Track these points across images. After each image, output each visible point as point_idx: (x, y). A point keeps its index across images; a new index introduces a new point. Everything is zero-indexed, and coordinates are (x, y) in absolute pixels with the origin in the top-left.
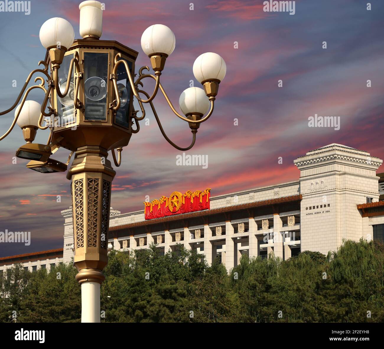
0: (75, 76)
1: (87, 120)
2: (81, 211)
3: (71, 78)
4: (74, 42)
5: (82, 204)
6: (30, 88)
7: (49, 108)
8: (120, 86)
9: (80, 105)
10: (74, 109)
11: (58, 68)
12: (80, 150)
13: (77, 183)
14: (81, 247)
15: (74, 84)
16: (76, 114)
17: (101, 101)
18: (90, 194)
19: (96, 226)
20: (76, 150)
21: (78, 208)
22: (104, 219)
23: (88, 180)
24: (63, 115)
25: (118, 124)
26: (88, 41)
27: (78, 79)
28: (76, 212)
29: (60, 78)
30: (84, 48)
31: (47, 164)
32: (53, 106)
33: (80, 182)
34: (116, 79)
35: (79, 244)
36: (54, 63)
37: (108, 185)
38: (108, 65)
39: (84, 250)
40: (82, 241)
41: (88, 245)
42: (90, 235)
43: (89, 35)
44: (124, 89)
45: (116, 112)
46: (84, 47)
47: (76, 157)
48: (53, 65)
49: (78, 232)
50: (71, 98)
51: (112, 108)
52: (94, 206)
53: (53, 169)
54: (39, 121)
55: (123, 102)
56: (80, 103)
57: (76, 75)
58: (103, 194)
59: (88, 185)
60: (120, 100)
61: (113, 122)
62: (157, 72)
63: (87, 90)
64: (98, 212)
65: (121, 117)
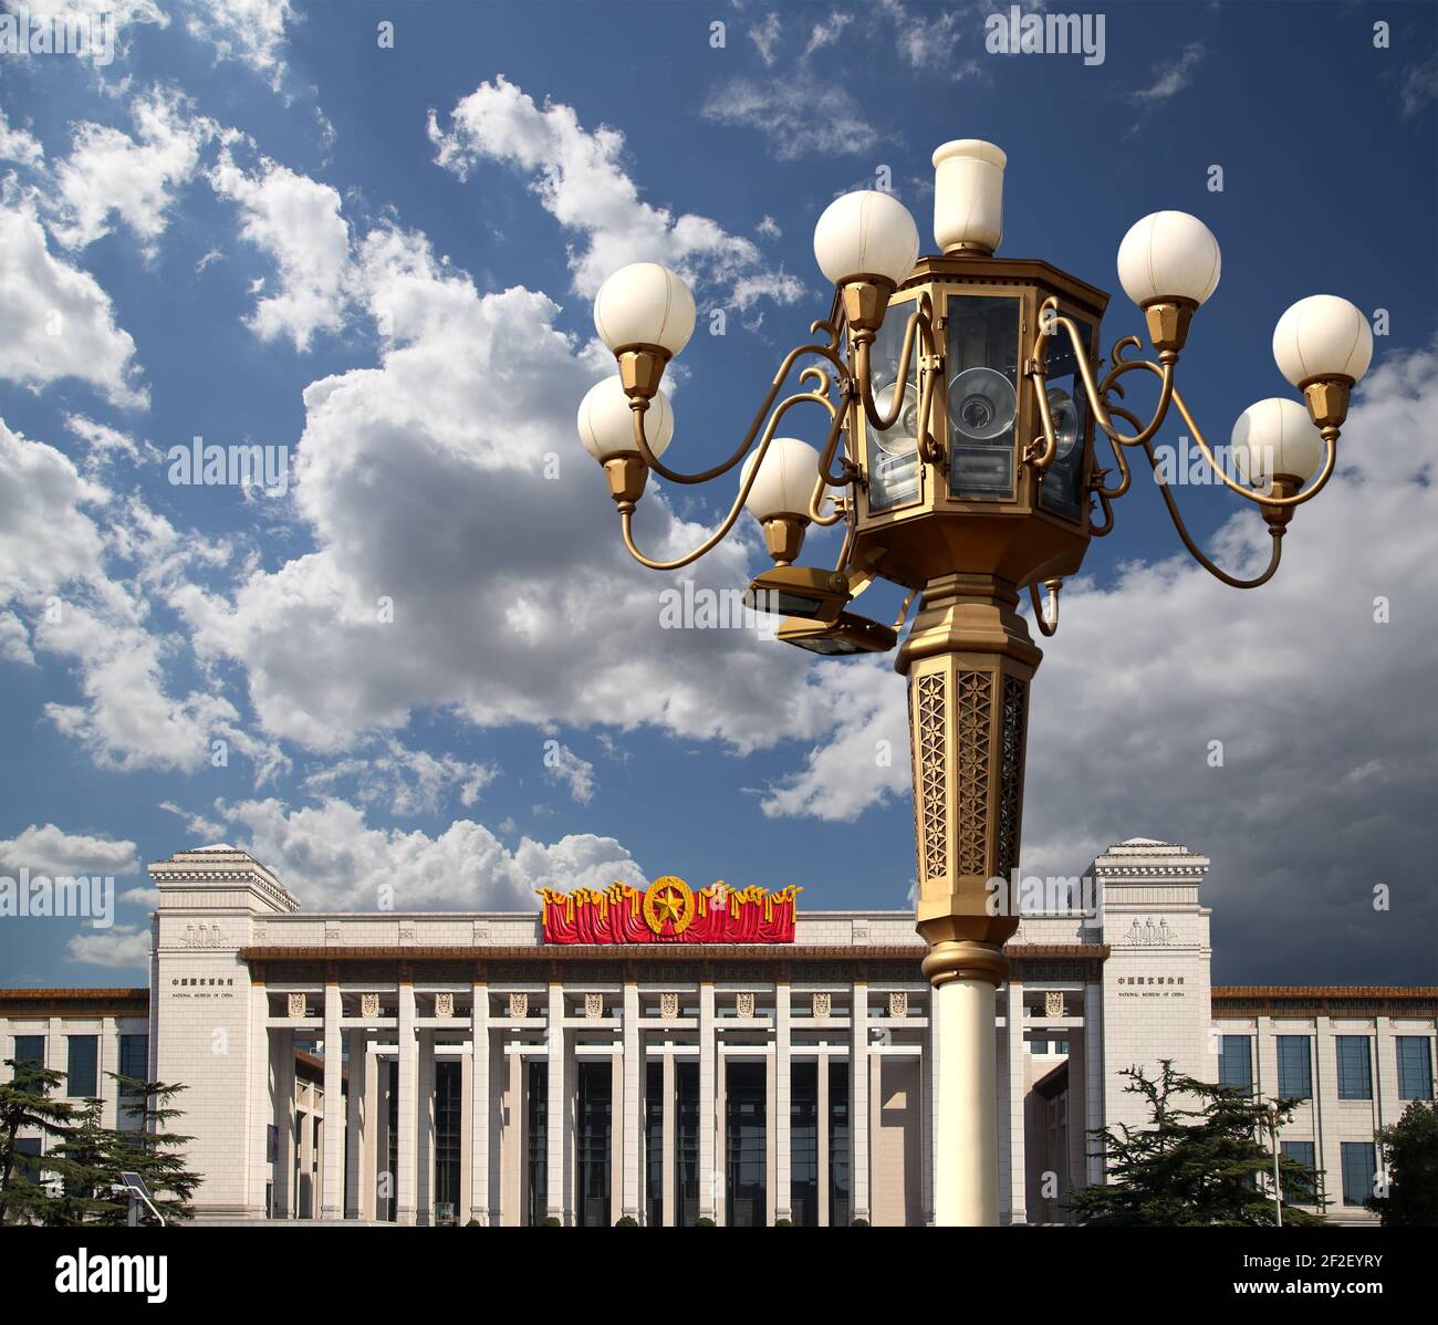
0: (920, 365)
1: (956, 498)
2: (939, 770)
3: (909, 371)
4: (918, 264)
5: (941, 748)
6: (786, 401)
7: (844, 461)
8: (1053, 395)
9: (934, 452)
10: (917, 465)
11: (869, 340)
12: (935, 586)
13: (926, 686)
14: (936, 877)
15: (918, 389)
16: (924, 478)
17: (997, 441)
18: (965, 718)
19: (983, 813)
20: (924, 587)
21: (929, 759)
22: (1007, 793)
23: (961, 677)
24: (886, 483)
25: (1049, 509)
26: (958, 261)
27: (928, 373)
28: (925, 771)
29: (878, 370)
30: (948, 281)
31: (836, 627)
32: (855, 454)
33: (936, 683)
34: (1042, 374)
35: (932, 867)
36: (857, 325)
37: (1019, 690)
38: (1020, 334)
39: (947, 884)
40: (941, 859)
41: (961, 871)
42: (965, 842)
43: (963, 241)
44: (1068, 404)
45: (1043, 474)
46: (948, 278)
47: (923, 608)
48: (853, 334)
49: (931, 830)
50: (908, 430)
51: (1030, 462)
52: (978, 754)
53: (857, 642)
54: (813, 499)
55: (1063, 444)
56: (936, 447)
57: (925, 362)
58: (1003, 717)
59: (960, 689)
60: (1054, 436)
61: (1034, 503)
62: (1165, 354)
63: (956, 408)
64: (991, 772)
65: (1059, 487)
